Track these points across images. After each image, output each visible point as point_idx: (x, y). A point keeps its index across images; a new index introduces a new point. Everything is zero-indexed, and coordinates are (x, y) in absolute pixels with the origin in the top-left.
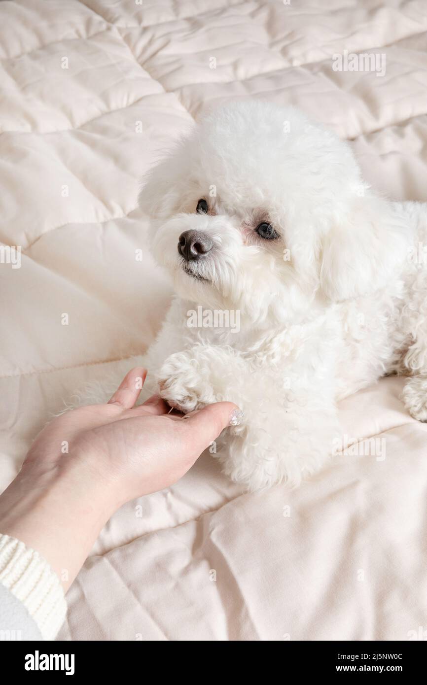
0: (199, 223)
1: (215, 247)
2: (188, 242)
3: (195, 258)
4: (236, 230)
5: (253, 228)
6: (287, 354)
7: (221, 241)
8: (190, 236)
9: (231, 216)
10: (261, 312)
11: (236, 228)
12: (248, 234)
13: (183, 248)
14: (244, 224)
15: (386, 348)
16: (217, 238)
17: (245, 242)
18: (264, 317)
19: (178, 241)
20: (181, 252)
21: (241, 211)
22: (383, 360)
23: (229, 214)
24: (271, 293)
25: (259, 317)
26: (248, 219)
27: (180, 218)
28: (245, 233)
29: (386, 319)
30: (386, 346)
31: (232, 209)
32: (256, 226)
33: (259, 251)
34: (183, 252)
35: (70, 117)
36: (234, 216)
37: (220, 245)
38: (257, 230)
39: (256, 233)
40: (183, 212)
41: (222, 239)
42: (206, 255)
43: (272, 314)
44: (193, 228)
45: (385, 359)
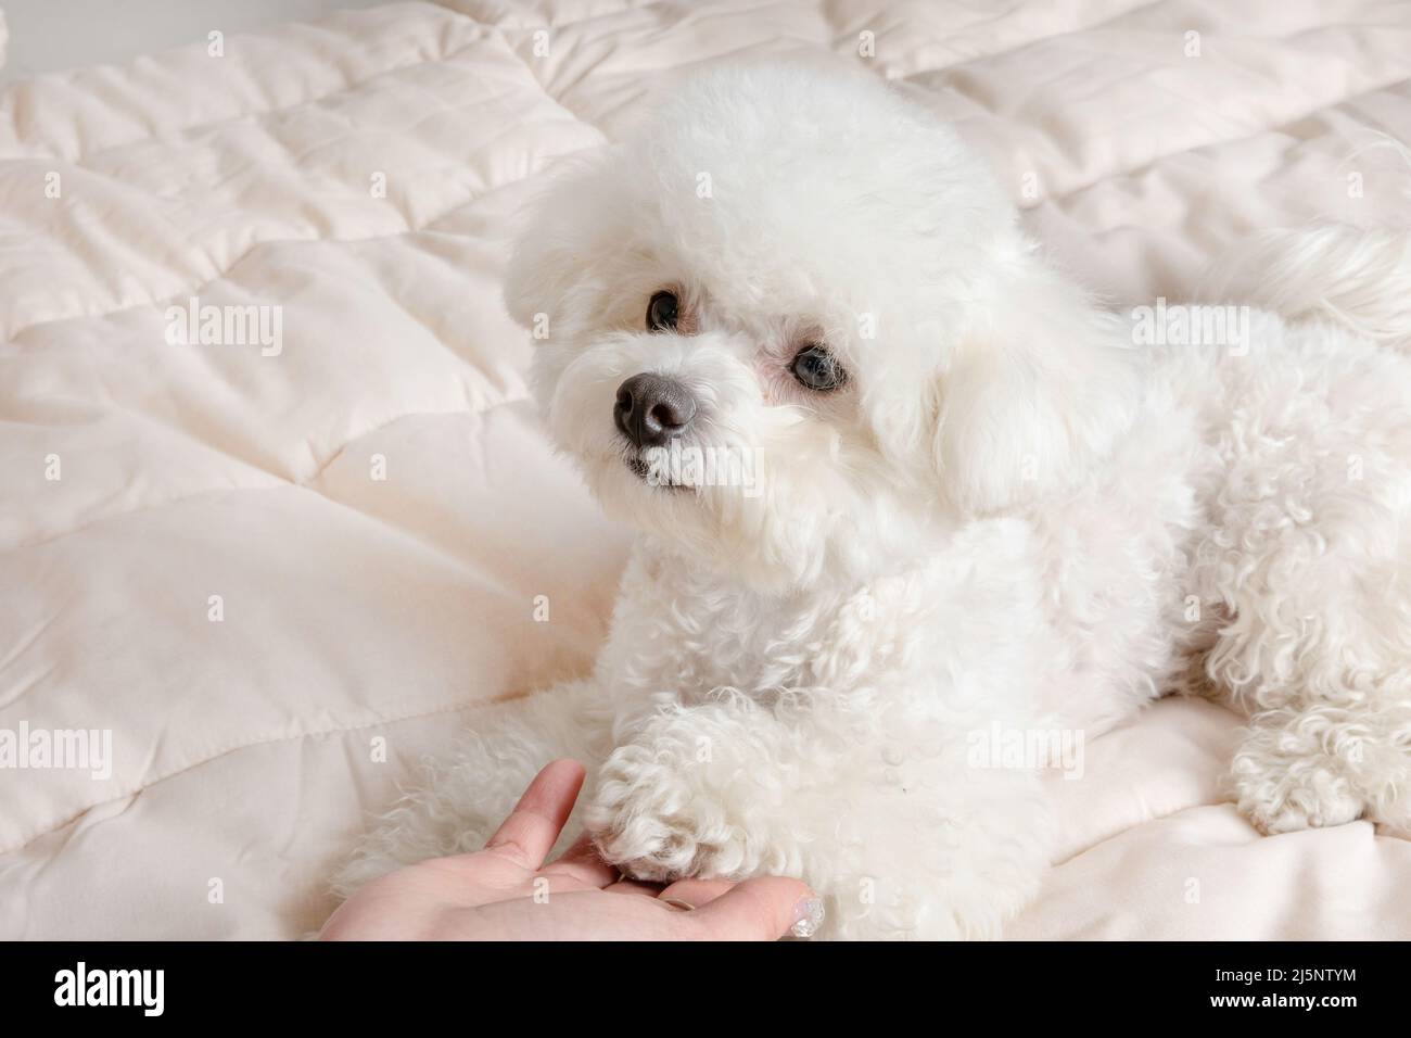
0: (662, 355)
1: (702, 412)
2: (639, 403)
3: (657, 440)
4: (746, 368)
5: (783, 362)
6: (885, 649)
7: (715, 398)
8: (642, 389)
9: (732, 335)
10: (811, 557)
11: (745, 363)
12: (772, 376)
13: (627, 417)
14: (763, 352)
15: (1157, 641)
16: (706, 391)
17: (766, 397)
18: (817, 569)
19: (614, 400)
20: (621, 426)
21: (757, 324)
22: (1148, 670)
23: (728, 328)
24: (830, 512)
25: (809, 571)
26: (775, 342)
27: (613, 342)
28: (767, 374)
29: (1154, 577)
30: (1157, 636)
31: (735, 318)
32: (792, 357)
33: (802, 418)
34: (627, 427)
35: (406, 210)
36: (741, 333)
37: (714, 406)
38: (792, 368)
39: (791, 375)
40: (620, 327)
41: (716, 392)
42: (680, 431)
43: (834, 559)
44: (647, 369)
45: (1155, 669)
